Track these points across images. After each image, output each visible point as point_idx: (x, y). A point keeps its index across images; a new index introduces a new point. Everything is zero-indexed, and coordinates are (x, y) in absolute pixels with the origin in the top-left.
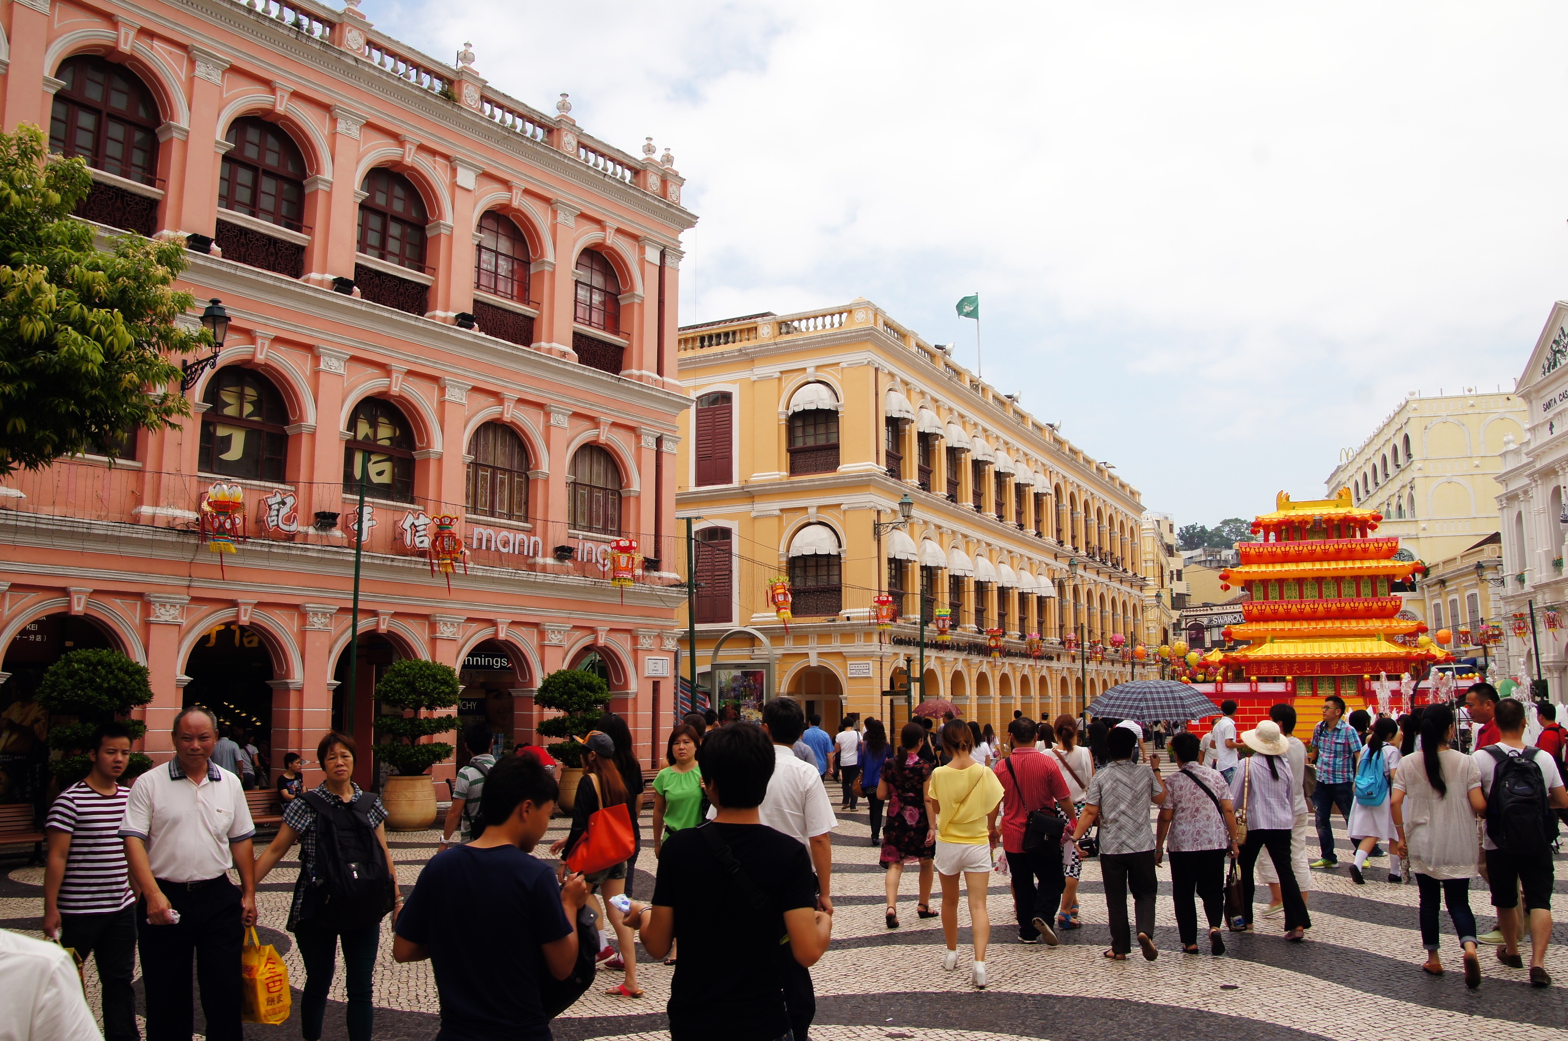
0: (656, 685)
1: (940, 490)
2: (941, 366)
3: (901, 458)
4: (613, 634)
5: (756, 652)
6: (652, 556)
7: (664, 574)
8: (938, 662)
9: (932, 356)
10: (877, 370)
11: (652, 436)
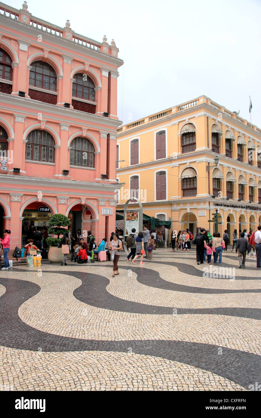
0: (107, 218)
1: (235, 157)
2: (235, 118)
3: (219, 147)
4: (87, 200)
5: (173, 208)
6: (105, 174)
7: (110, 180)
8: (234, 211)
9: (232, 115)
10: (207, 117)
11: (105, 134)
